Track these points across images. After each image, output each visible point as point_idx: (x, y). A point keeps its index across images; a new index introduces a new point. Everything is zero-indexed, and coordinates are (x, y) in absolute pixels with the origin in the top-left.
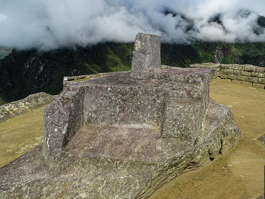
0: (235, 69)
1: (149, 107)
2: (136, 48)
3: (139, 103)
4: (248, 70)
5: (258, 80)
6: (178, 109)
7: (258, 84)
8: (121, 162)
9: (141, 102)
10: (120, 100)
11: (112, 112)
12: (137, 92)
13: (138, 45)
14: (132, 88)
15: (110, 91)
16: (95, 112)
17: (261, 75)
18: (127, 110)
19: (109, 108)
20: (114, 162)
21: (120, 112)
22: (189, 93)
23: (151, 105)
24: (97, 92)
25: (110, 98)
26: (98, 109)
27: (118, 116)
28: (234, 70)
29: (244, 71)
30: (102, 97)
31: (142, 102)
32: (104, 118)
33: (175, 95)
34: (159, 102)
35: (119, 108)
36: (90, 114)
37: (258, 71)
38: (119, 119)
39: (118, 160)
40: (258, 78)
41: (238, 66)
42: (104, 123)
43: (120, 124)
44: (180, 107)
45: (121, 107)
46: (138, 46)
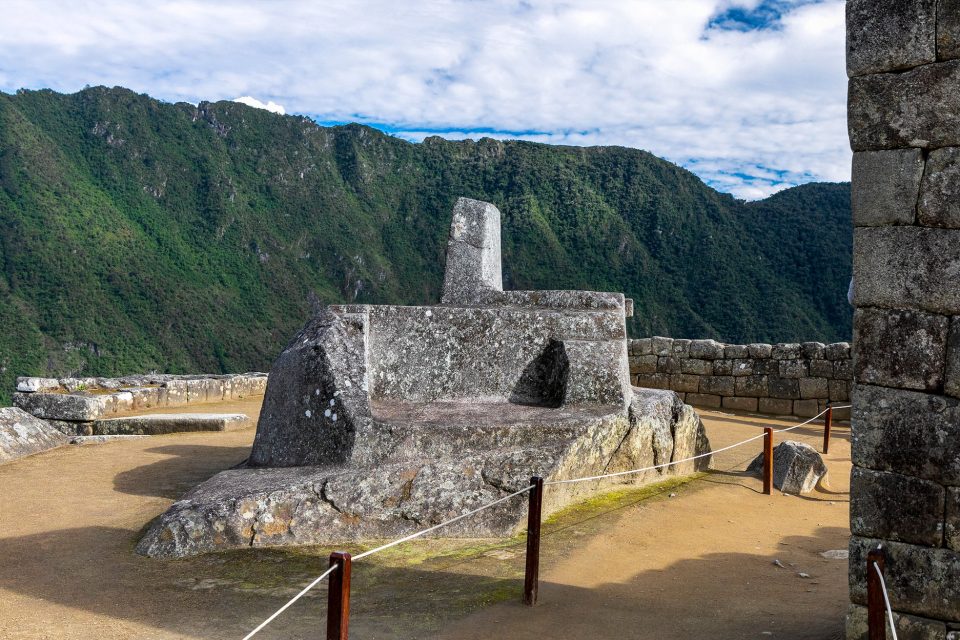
0: (663, 352)
1: (520, 355)
2: (457, 234)
3: (497, 345)
4: (702, 353)
5: (735, 386)
6: (589, 348)
7: (737, 399)
8: (506, 433)
9: (500, 344)
10: (453, 340)
11: (435, 368)
12: (491, 320)
13: (461, 225)
14: (480, 312)
15: (431, 318)
16: (394, 368)
17: (743, 366)
18: (471, 363)
19: (427, 359)
20: (490, 433)
21: (452, 368)
22: (599, 322)
23: (525, 349)
24: (399, 321)
25: (430, 333)
26: (402, 362)
27: (449, 376)
28: (659, 356)
29: (691, 357)
30: (412, 333)
31: (503, 342)
32: (415, 383)
33: (572, 326)
34: (540, 343)
35: (452, 358)
36: (382, 374)
37: (731, 354)
38: (450, 385)
39: (499, 429)
40: (736, 377)
41: (670, 341)
42: (416, 396)
43: (453, 396)
44: (591, 344)
45: (455, 355)
46: (459, 228)
